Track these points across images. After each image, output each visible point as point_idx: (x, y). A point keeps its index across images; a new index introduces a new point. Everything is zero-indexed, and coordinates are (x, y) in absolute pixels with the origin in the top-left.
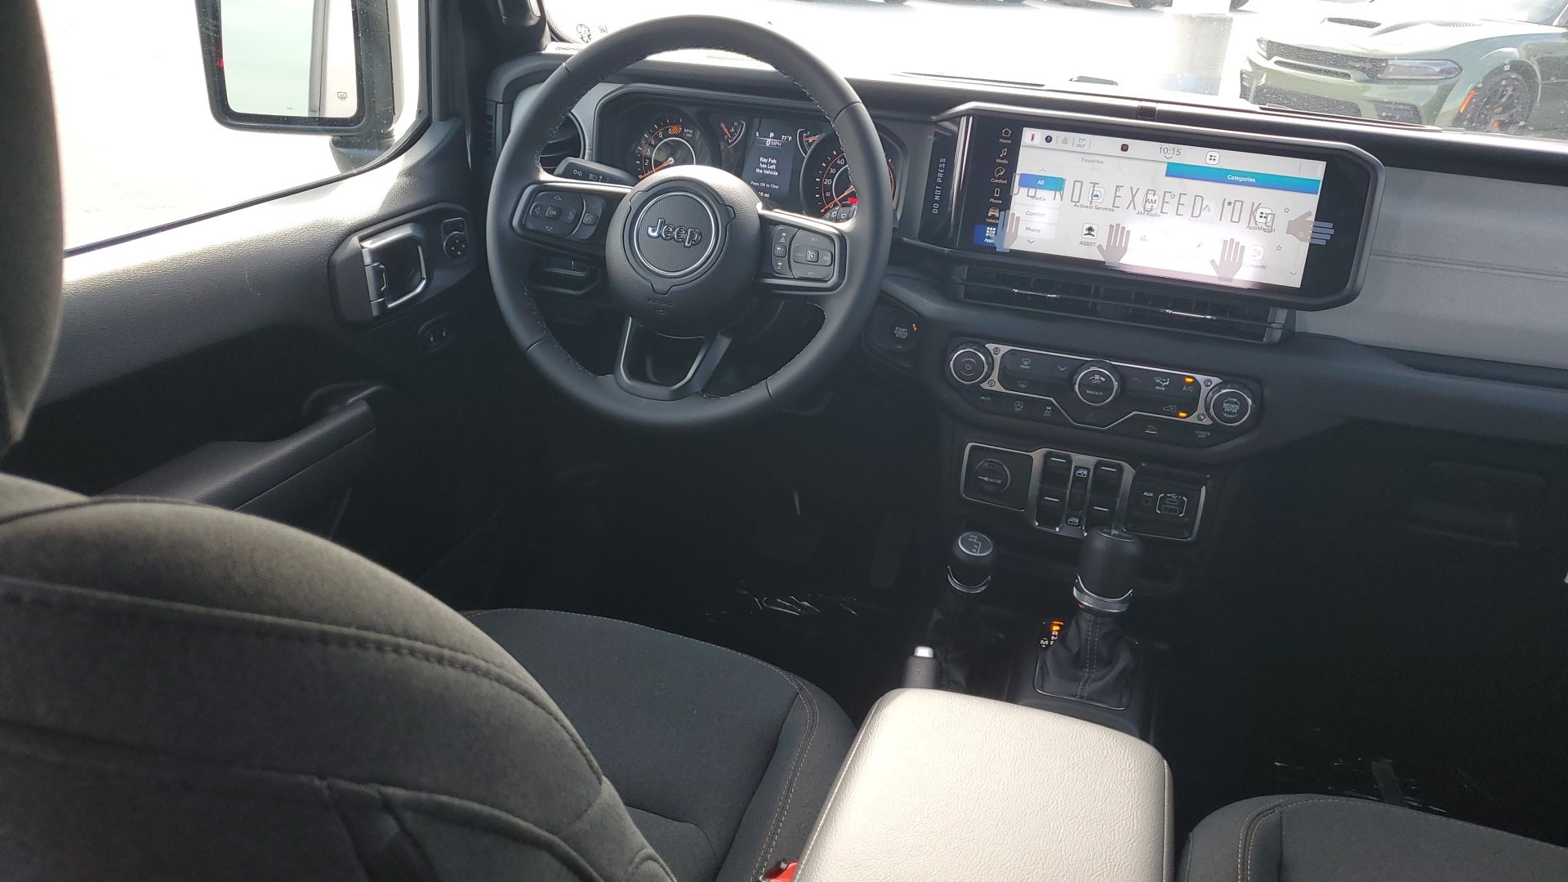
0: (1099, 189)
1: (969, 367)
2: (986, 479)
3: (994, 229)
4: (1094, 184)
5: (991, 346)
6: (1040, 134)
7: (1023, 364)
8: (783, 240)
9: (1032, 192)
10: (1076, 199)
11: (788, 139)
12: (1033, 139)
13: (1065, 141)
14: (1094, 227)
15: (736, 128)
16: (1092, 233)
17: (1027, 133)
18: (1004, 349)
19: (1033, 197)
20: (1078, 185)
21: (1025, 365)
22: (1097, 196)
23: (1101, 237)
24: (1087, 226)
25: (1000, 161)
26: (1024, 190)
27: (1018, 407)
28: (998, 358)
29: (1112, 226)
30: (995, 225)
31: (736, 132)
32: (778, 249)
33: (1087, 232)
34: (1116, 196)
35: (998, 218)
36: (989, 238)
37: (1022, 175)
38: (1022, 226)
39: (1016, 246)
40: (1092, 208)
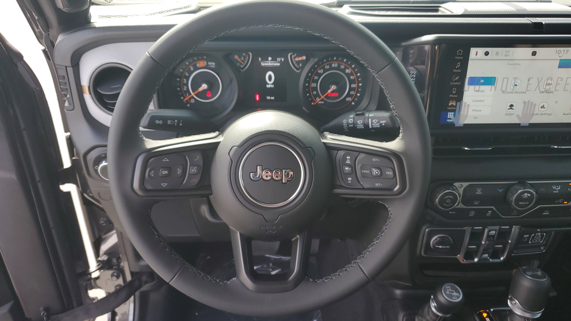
0: (517, 81)
1: (448, 201)
2: (440, 247)
3: (453, 113)
4: (515, 78)
5: (457, 184)
6: (481, 51)
7: (477, 192)
8: (348, 162)
9: (477, 87)
10: (504, 89)
11: (281, 60)
12: (477, 54)
13: (497, 53)
14: (514, 104)
15: (245, 57)
16: (513, 108)
17: (473, 51)
18: (465, 184)
19: (478, 91)
20: (506, 80)
21: (479, 192)
22: (516, 85)
23: (518, 109)
24: (510, 104)
25: (456, 71)
26: (472, 87)
27: (472, 214)
28: (461, 191)
29: (525, 103)
30: (454, 111)
31: (245, 59)
32: (346, 168)
33: (509, 108)
34: (528, 84)
35: (456, 106)
36: (450, 119)
37: (471, 78)
38: (471, 109)
39: (467, 122)
40: (512, 93)
